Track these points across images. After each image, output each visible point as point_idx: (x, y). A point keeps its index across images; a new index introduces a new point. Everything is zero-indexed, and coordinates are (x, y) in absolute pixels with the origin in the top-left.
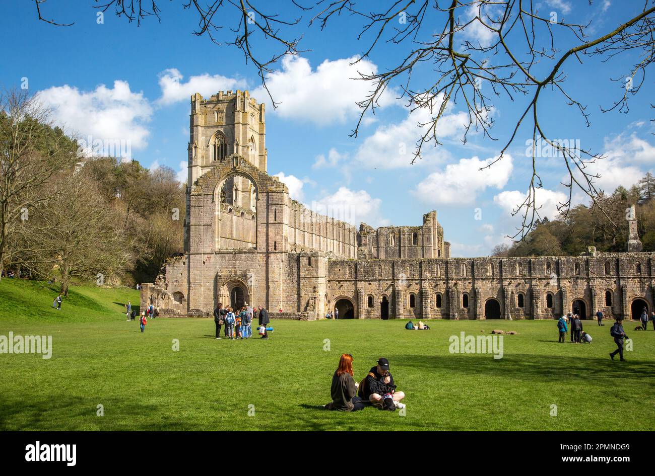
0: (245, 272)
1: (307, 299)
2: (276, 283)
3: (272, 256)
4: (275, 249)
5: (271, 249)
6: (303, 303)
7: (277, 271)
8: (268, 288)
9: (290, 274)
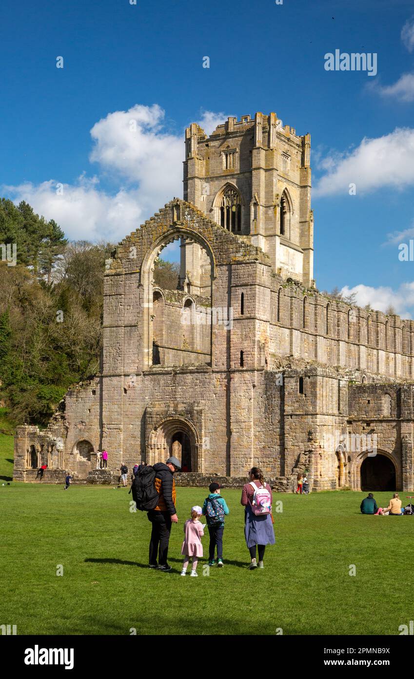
0: (191, 405)
1: (296, 453)
2: (243, 425)
3: (236, 377)
4: (242, 364)
5: (236, 364)
6: (290, 460)
7: (244, 403)
8: (229, 433)
9: (268, 409)
